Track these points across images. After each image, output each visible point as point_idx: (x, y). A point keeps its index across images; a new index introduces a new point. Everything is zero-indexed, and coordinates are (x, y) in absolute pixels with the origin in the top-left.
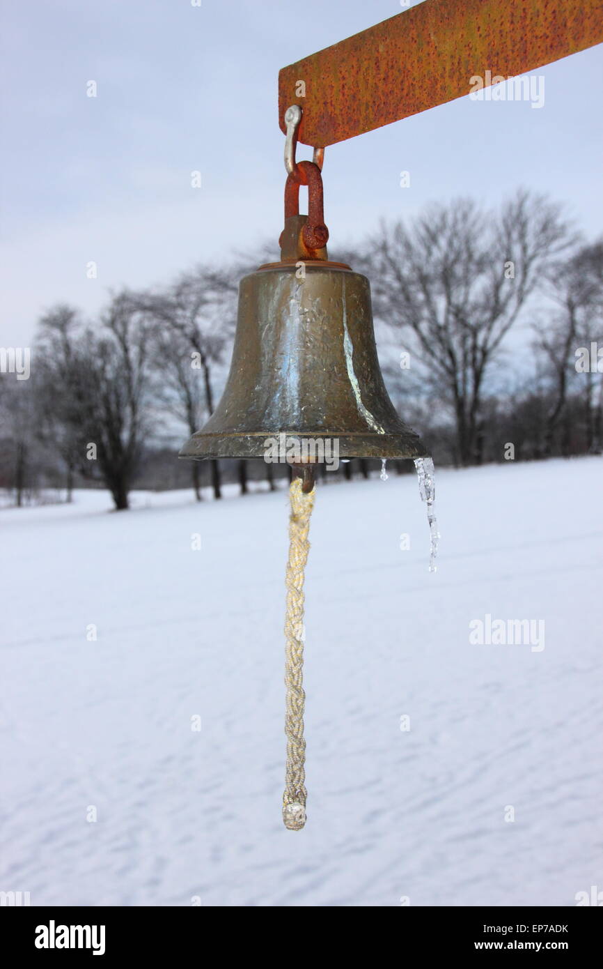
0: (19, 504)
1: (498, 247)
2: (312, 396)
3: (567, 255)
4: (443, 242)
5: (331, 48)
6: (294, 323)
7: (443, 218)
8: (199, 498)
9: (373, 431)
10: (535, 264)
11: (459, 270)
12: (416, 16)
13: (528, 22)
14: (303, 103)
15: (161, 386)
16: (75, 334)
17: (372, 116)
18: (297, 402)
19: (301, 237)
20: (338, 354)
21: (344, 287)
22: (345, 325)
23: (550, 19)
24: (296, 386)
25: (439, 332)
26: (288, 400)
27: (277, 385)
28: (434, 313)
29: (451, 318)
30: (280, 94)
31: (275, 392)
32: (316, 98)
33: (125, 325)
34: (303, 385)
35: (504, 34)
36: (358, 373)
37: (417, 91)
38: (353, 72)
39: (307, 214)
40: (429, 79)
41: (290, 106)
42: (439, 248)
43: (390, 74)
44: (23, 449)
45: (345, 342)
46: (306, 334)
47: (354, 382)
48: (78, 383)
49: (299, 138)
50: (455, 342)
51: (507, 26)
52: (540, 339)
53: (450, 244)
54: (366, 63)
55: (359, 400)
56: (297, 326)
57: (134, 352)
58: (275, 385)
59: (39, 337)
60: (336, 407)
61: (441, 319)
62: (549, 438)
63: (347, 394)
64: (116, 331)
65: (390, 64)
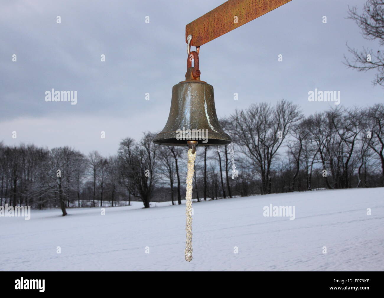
0: (112, 206)
1: (275, 119)
2: (194, 120)
3: (299, 122)
4: (257, 118)
5: (201, 17)
6: (189, 99)
7: (257, 110)
8: (173, 204)
9: (213, 131)
10: (288, 125)
11: (262, 127)
12: (225, 5)
13: (257, 3)
14: (193, 34)
15: (161, 165)
16: (132, 148)
17: (213, 35)
18: (189, 122)
19: (192, 74)
20: (203, 108)
21: (205, 88)
22: (205, 99)
23: (263, 2)
24: (189, 117)
25: (256, 147)
26: (186, 122)
27: (183, 117)
28: (254, 141)
29: (260, 143)
30: (186, 32)
31: (182, 119)
32: (196, 32)
33: (149, 145)
34: (191, 117)
35: (250, 7)
36: (209, 114)
37: (226, 26)
38: (207, 23)
39: (194, 67)
40: (229, 23)
41: (189, 35)
42: (256, 120)
43: (218, 22)
44: (114, 187)
45: (205, 104)
46: (193, 102)
47: (208, 117)
48: (133, 164)
49: (192, 44)
50: (261, 151)
51: (251, 5)
52: (290, 151)
53: (259, 118)
54: (211, 20)
55: (209, 122)
56: (190, 99)
57: (152, 153)
58: (182, 117)
59: (120, 149)
60: (202, 124)
61: (257, 144)
62: (294, 184)
63: (205, 120)
64: (146, 147)
65: (218, 20)
